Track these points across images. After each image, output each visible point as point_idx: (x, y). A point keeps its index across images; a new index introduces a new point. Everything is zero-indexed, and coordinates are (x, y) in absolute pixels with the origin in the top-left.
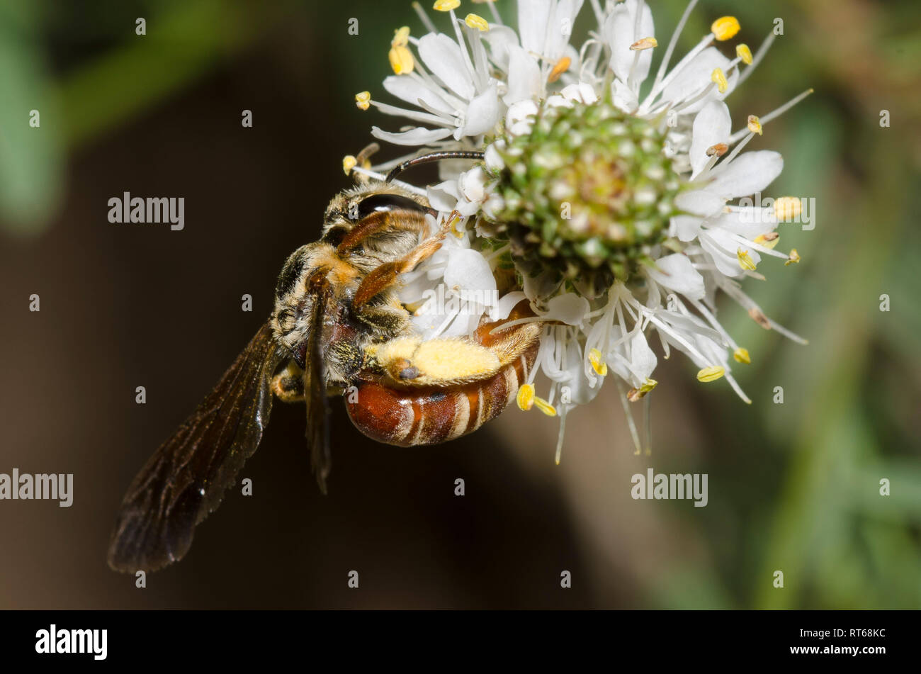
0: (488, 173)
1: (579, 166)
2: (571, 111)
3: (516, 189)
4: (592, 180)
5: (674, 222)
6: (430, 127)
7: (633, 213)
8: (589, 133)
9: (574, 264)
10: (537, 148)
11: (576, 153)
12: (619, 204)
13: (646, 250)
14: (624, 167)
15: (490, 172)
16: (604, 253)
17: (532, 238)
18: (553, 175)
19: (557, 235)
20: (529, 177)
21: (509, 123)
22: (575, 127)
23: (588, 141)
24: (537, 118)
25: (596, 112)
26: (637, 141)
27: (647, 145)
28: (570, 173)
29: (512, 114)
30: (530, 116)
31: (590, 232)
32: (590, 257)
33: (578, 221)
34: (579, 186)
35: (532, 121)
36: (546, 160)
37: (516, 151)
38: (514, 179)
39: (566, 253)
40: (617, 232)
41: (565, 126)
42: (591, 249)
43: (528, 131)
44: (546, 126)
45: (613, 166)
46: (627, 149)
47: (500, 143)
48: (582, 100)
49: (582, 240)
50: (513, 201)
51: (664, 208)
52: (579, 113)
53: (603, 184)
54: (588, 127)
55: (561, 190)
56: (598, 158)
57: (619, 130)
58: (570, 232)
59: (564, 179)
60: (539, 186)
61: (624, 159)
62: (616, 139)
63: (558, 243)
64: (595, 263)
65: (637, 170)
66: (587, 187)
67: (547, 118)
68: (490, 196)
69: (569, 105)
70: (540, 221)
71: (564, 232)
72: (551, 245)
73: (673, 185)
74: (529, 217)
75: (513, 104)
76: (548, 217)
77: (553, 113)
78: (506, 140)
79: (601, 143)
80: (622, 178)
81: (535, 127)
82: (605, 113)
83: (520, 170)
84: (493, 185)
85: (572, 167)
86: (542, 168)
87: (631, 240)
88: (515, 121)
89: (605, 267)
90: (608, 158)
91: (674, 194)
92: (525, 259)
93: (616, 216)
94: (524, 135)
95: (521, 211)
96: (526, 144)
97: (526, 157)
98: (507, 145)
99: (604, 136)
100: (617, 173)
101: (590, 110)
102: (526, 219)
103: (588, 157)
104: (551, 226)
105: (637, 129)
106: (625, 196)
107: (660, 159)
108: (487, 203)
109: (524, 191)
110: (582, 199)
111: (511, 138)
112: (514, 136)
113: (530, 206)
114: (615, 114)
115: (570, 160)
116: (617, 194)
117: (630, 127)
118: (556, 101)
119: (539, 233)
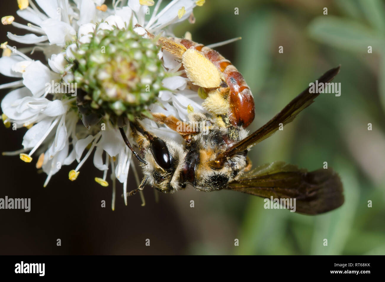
0: (67, 60)
1: (113, 63)
2: (111, 32)
3: (81, 72)
4: (119, 71)
5: (161, 94)
6: (39, 35)
7: (139, 89)
8: (120, 46)
9: (108, 113)
10: (93, 52)
11: (112, 57)
12: (132, 84)
13: (146, 107)
14: (136, 65)
15: (68, 60)
16: (124, 109)
17: (87, 98)
18: (100, 67)
19: (100, 98)
20: (87, 67)
21: (79, 35)
22: (112, 43)
23: (119, 50)
24: (94, 34)
25: (124, 35)
26: (144, 51)
27: (149, 53)
28: (109, 66)
29: (82, 31)
30: (90, 33)
31: (117, 98)
32: (117, 110)
33: (112, 92)
34: (113, 74)
35: (91, 36)
36: (97, 58)
37: (81, 52)
38: (80, 67)
39: (104, 107)
40: (131, 98)
41: (107, 41)
42: (117, 106)
43: (88, 41)
44: (98, 40)
45: (131, 64)
46: (138, 55)
47: (74, 46)
48: (117, 26)
49: (112, 102)
50: (79, 78)
51: (156, 86)
52: (115, 34)
53: (125, 73)
54: (119, 42)
55: (103, 75)
56: (123, 60)
57: (135, 45)
58: (107, 97)
59: (105, 70)
60: (92, 72)
61: (137, 61)
62: (133, 50)
63: (100, 102)
64: (119, 113)
65: (143, 67)
66: (117, 74)
67: (99, 36)
68: (67, 73)
69: (111, 28)
70: (92, 90)
71: (104, 97)
72: (97, 103)
73: (162, 74)
74: (86, 87)
75: (81, 25)
76: (96, 88)
77: (102, 33)
78: (77, 45)
79: (126, 52)
80: (135, 71)
81: (92, 39)
82: (128, 36)
83: (83, 63)
84: (69, 67)
85: (110, 63)
86: (94, 63)
87: (138, 103)
88: (82, 35)
89: (124, 115)
90: (128, 60)
91: (162, 79)
92: (83, 106)
93: (131, 90)
94: (87, 44)
95: (83, 84)
96: (87, 48)
97: (86, 56)
98: (78, 48)
99: (127, 48)
100: (132, 68)
101: (121, 33)
102: (84, 88)
103: (119, 59)
104: (97, 93)
105: (144, 44)
106: (136, 80)
107: (156, 61)
108: (65, 76)
109: (84, 73)
110: (114, 80)
111: (79, 44)
112: (81, 43)
113: (87, 82)
114: (134, 36)
115: (109, 59)
116: (132, 79)
117: (141, 44)
118: (105, 27)
119: (91, 95)
